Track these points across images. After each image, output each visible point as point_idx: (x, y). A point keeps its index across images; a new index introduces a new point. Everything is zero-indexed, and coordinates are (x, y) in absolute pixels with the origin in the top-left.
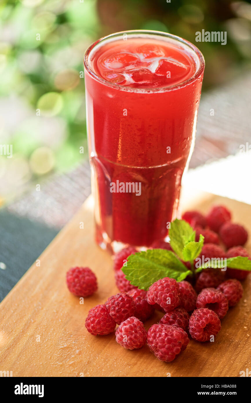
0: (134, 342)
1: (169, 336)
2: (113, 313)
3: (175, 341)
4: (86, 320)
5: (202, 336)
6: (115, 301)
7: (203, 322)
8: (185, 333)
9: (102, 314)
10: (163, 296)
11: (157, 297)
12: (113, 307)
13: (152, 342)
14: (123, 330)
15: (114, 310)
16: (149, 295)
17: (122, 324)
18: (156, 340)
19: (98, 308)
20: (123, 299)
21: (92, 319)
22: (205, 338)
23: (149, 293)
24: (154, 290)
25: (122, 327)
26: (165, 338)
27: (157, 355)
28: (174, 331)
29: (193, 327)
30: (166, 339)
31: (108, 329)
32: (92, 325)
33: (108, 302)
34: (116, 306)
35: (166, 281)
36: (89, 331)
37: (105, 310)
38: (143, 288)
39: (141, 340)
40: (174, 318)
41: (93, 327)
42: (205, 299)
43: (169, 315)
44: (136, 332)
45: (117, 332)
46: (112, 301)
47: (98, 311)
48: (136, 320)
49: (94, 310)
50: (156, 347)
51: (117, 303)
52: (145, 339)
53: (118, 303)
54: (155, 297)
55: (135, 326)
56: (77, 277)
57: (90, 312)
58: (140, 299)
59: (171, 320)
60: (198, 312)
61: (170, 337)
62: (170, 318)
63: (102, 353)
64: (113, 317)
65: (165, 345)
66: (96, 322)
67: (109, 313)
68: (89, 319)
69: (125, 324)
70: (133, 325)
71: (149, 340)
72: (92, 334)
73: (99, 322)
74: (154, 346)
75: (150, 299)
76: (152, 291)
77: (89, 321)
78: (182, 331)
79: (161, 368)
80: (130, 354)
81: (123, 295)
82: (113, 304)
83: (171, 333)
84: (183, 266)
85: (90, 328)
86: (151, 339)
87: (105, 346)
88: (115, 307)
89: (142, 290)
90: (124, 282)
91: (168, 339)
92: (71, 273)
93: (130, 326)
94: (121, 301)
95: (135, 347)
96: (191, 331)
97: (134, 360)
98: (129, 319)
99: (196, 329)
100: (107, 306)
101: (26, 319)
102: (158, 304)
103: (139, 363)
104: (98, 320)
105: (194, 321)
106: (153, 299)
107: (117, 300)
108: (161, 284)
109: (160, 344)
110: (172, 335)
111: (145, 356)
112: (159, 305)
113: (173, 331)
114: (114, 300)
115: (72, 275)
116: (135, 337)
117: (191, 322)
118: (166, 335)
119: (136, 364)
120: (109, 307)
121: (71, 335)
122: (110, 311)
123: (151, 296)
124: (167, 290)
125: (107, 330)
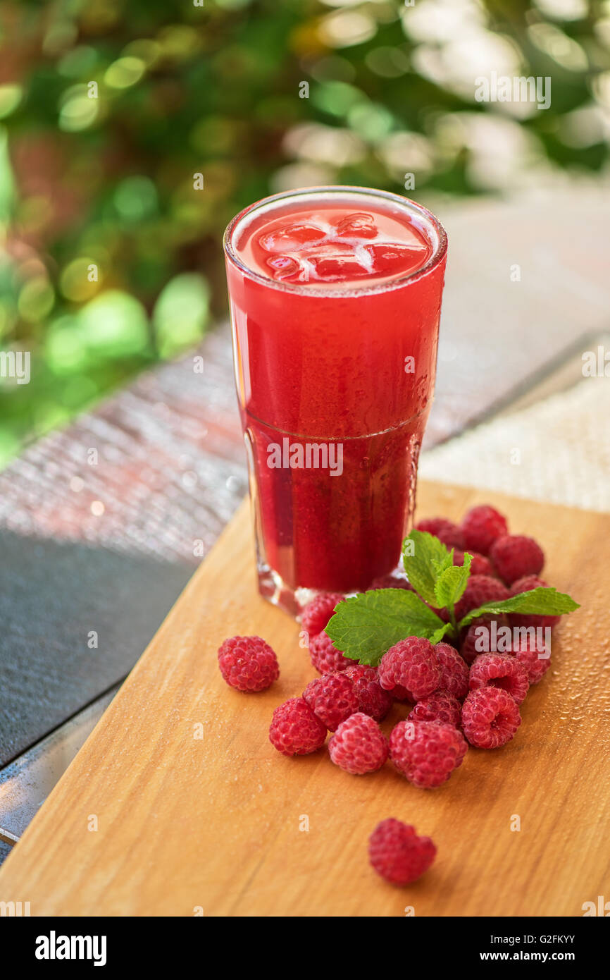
0: (367, 759)
1: (431, 739)
2: (321, 709)
3: (444, 746)
4: (271, 729)
5: (488, 737)
6: (322, 687)
7: (489, 712)
8: (458, 732)
9: (300, 713)
10: (411, 670)
11: (399, 672)
12: (320, 699)
13: (400, 755)
14: (344, 737)
15: (322, 703)
16: (382, 672)
17: (341, 727)
18: (408, 750)
19: (291, 704)
20: (337, 683)
21: (282, 725)
22: (496, 742)
23: (381, 667)
24: (393, 660)
25: (341, 733)
26: (425, 743)
27: (413, 777)
28: (440, 730)
29: (472, 722)
30: (427, 745)
31: (314, 740)
32: (284, 736)
33: (309, 691)
34: (326, 696)
35: (412, 643)
36: (279, 747)
37: (305, 705)
38: (368, 662)
39: (379, 753)
40: (434, 708)
41: (286, 740)
42: (485, 672)
43: (423, 704)
44: (369, 739)
45: (332, 745)
46: (317, 688)
47: (292, 709)
48: (366, 718)
49: (283, 709)
50: (409, 762)
51: (327, 690)
52: (387, 753)
53: (329, 691)
54: (396, 674)
55: (366, 729)
56: (241, 654)
57: (275, 713)
58: (364, 682)
59: (428, 713)
60: (478, 695)
61: (433, 741)
62: (425, 711)
63: (308, 786)
64: (322, 717)
65: (427, 756)
66: (291, 728)
67: (313, 710)
68: (276, 727)
69: (346, 727)
70: (362, 726)
71: (394, 752)
72: (285, 753)
73: (297, 729)
74: (406, 762)
75: (385, 679)
76: (388, 663)
77: (278, 729)
78: (454, 729)
79: (421, 802)
80: (360, 783)
81: (336, 676)
82: (319, 692)
83: (434, 733)
84: (435, 617)
85: (281, 742)
86: (398, 750)
87: (311, 773)
88: (323, 699)
89: (367, 666)
90: (328, 656)
91: (431, 744)
92: (227, 649)
93: (357, 730)
94: (334, 686)
95: (369, 768)
96: (467, 730)
97: (369, 793)
98: (352, 718)
99: (477, 725)
100: (308, 698)
101: (155, 740)
102: (403, 685)
103: (379, 796)
104: (295, 726)
105: (471, 709)
106: (392, 678)
107: (326, 685)
108: (404, 649)
109: (416, 756)
110: (437, 737)
111: (388, 783)
112: (405, 688)
113: (437, 729)
114: (320, 685)
115: (231, 652)
116: (369, 749)
117: (466, 713)
118: (426, 737)
119: (373, 799)
120: (312, 698)
121: (244, 760)
122: (314, 706)
123: (387, 674)
124: (417, 657)
125: (312, 742)
